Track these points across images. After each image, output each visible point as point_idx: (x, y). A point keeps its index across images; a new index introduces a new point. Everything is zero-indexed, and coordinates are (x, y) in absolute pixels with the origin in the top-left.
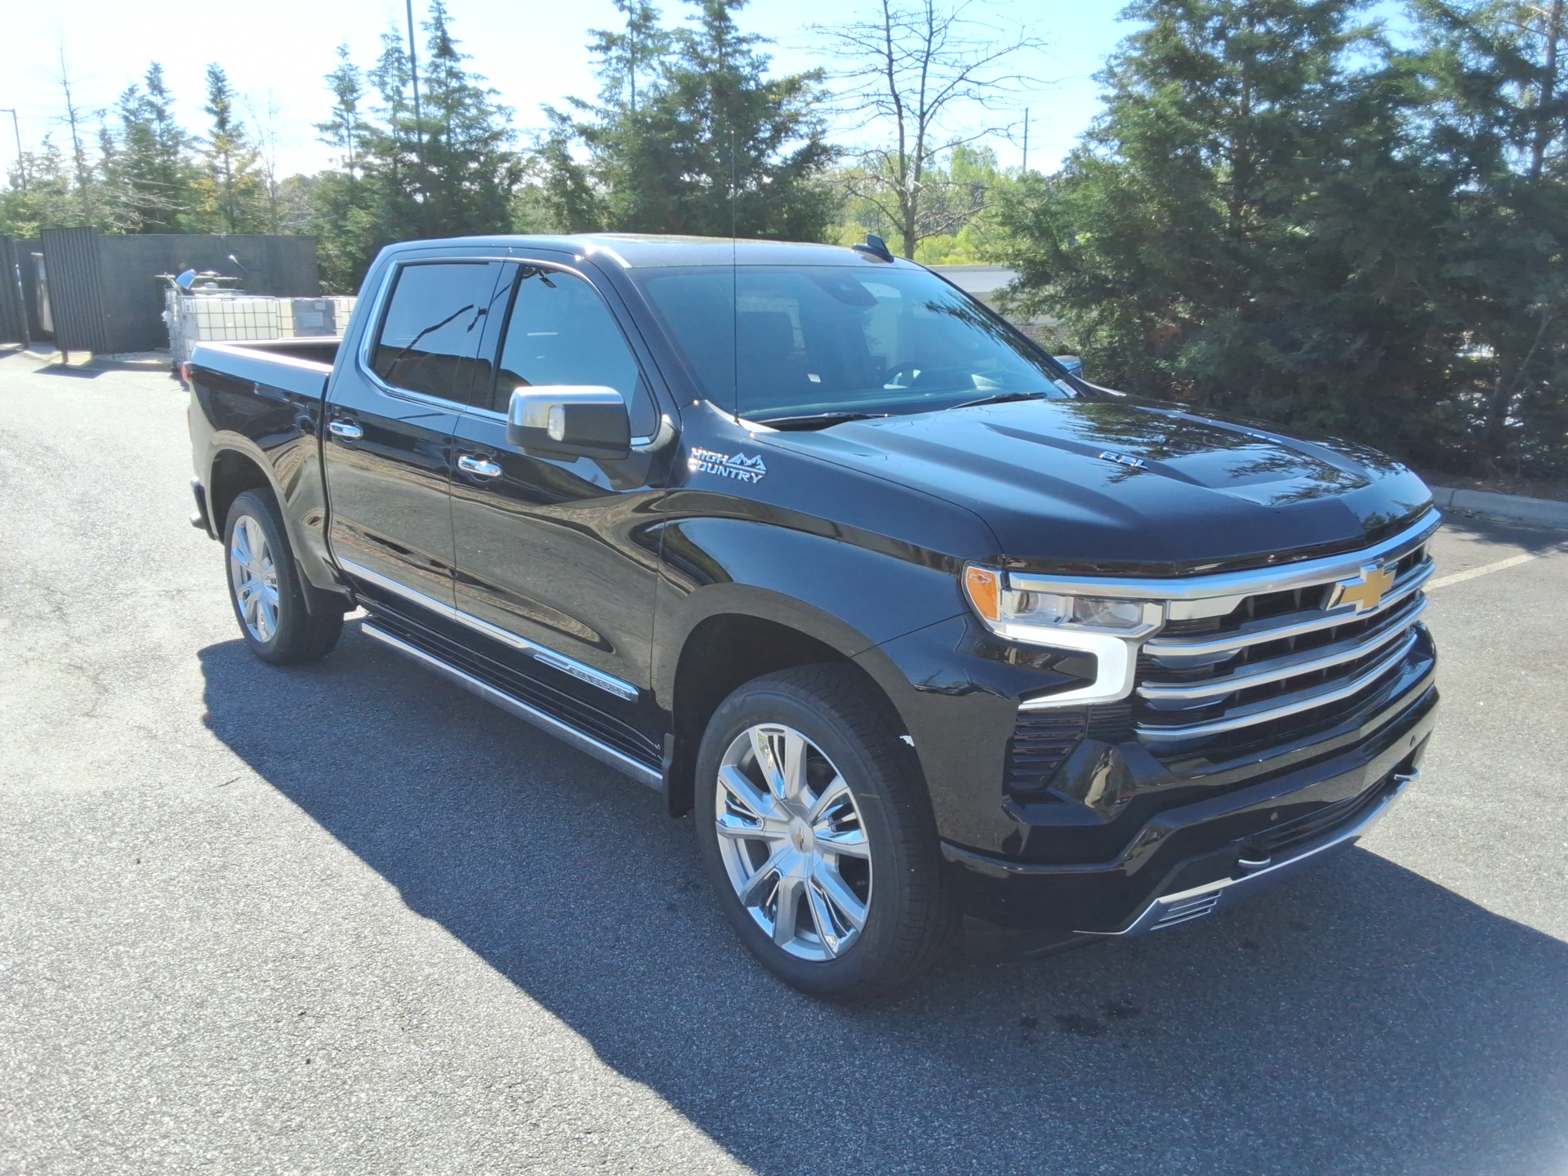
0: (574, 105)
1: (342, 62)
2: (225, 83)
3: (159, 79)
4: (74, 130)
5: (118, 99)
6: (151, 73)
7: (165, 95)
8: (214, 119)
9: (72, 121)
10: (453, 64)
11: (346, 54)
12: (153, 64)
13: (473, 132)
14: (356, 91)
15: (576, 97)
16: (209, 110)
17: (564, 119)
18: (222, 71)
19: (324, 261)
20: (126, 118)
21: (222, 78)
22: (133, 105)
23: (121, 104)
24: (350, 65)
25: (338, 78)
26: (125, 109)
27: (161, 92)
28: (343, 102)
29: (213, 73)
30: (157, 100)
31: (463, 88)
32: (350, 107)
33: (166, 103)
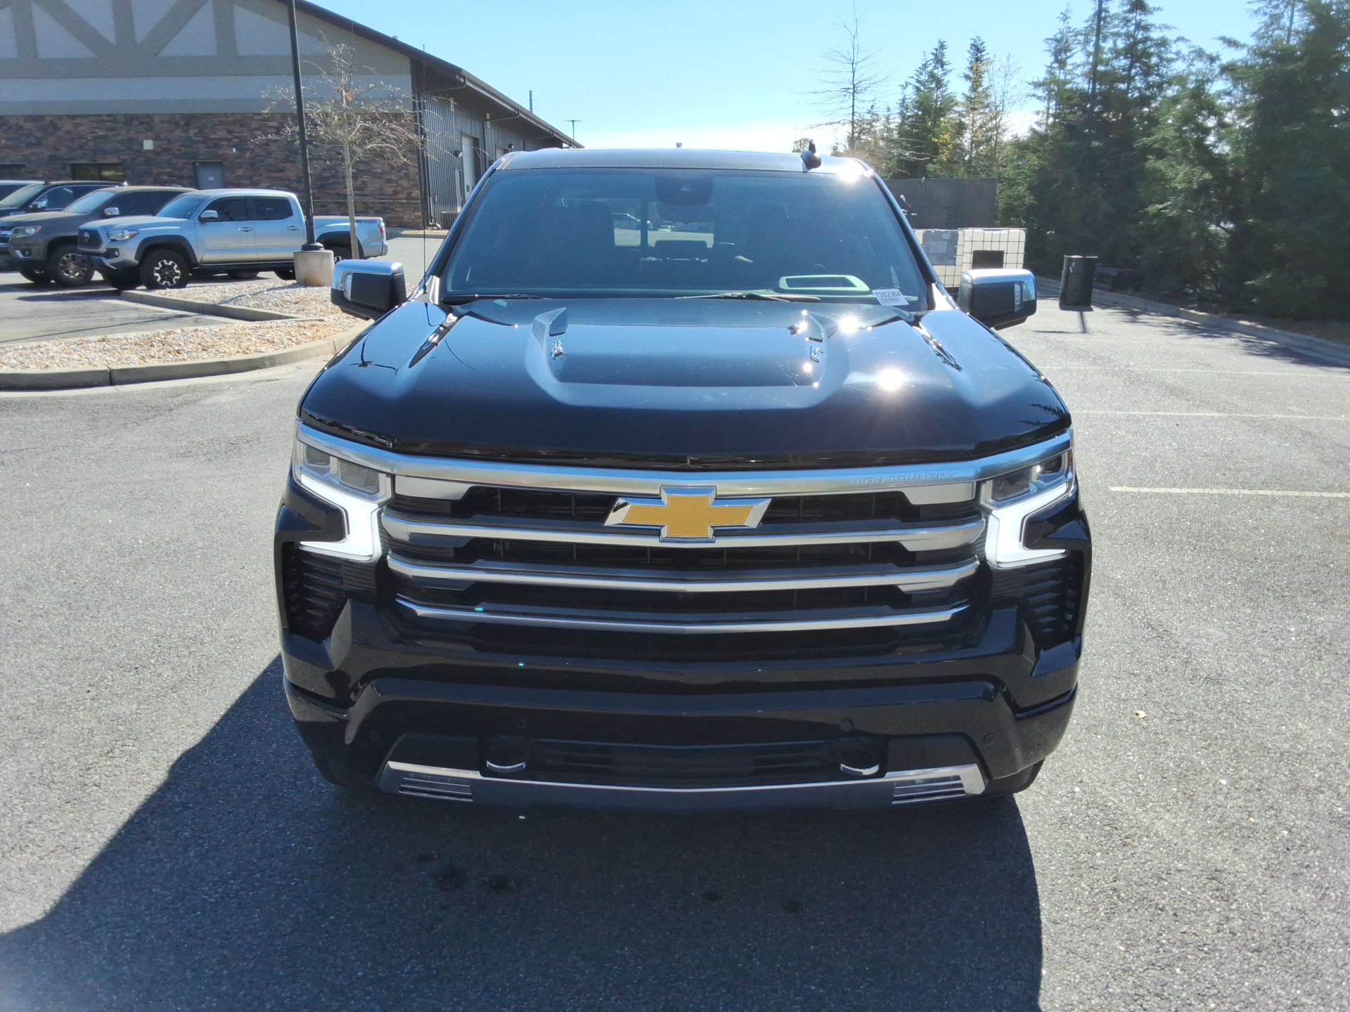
0: (1226, 45)
1: (1061, 25)
2: (983, 53)
3: (943, 55)
4: (854, 100)
5: (913, 73)
6: (937, 50)
7: (945, 67)
8: (969, 84)
9: (855, 92)
10: (1143, 17)
11: (1067, 18)
12: (940, 42)
13: (1150, 79)
14: (1070, 50)
15: (1228, 36)
16: (967, 77)
17: (1212, 59)
18: (983, 43)
19: (1015, 200)
20: (918, 89)
21: (981, 49)
22: (924, 77)
23: (915, 77)
24: (1069, 28)
25: (1056, 40)
26: (918, 81)
27: (942, 65)
28: (1057, 61)
29: (974, 46)
30: (939, 72)
31: (1147, 39)
32: (1062, 64)
33: (945, 74)
